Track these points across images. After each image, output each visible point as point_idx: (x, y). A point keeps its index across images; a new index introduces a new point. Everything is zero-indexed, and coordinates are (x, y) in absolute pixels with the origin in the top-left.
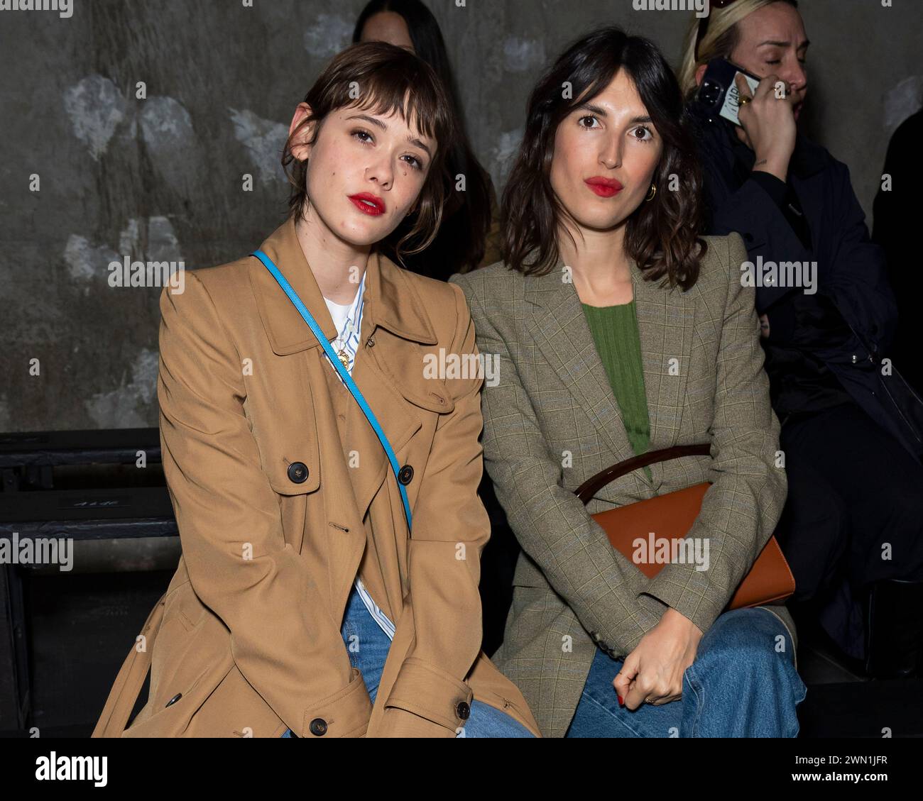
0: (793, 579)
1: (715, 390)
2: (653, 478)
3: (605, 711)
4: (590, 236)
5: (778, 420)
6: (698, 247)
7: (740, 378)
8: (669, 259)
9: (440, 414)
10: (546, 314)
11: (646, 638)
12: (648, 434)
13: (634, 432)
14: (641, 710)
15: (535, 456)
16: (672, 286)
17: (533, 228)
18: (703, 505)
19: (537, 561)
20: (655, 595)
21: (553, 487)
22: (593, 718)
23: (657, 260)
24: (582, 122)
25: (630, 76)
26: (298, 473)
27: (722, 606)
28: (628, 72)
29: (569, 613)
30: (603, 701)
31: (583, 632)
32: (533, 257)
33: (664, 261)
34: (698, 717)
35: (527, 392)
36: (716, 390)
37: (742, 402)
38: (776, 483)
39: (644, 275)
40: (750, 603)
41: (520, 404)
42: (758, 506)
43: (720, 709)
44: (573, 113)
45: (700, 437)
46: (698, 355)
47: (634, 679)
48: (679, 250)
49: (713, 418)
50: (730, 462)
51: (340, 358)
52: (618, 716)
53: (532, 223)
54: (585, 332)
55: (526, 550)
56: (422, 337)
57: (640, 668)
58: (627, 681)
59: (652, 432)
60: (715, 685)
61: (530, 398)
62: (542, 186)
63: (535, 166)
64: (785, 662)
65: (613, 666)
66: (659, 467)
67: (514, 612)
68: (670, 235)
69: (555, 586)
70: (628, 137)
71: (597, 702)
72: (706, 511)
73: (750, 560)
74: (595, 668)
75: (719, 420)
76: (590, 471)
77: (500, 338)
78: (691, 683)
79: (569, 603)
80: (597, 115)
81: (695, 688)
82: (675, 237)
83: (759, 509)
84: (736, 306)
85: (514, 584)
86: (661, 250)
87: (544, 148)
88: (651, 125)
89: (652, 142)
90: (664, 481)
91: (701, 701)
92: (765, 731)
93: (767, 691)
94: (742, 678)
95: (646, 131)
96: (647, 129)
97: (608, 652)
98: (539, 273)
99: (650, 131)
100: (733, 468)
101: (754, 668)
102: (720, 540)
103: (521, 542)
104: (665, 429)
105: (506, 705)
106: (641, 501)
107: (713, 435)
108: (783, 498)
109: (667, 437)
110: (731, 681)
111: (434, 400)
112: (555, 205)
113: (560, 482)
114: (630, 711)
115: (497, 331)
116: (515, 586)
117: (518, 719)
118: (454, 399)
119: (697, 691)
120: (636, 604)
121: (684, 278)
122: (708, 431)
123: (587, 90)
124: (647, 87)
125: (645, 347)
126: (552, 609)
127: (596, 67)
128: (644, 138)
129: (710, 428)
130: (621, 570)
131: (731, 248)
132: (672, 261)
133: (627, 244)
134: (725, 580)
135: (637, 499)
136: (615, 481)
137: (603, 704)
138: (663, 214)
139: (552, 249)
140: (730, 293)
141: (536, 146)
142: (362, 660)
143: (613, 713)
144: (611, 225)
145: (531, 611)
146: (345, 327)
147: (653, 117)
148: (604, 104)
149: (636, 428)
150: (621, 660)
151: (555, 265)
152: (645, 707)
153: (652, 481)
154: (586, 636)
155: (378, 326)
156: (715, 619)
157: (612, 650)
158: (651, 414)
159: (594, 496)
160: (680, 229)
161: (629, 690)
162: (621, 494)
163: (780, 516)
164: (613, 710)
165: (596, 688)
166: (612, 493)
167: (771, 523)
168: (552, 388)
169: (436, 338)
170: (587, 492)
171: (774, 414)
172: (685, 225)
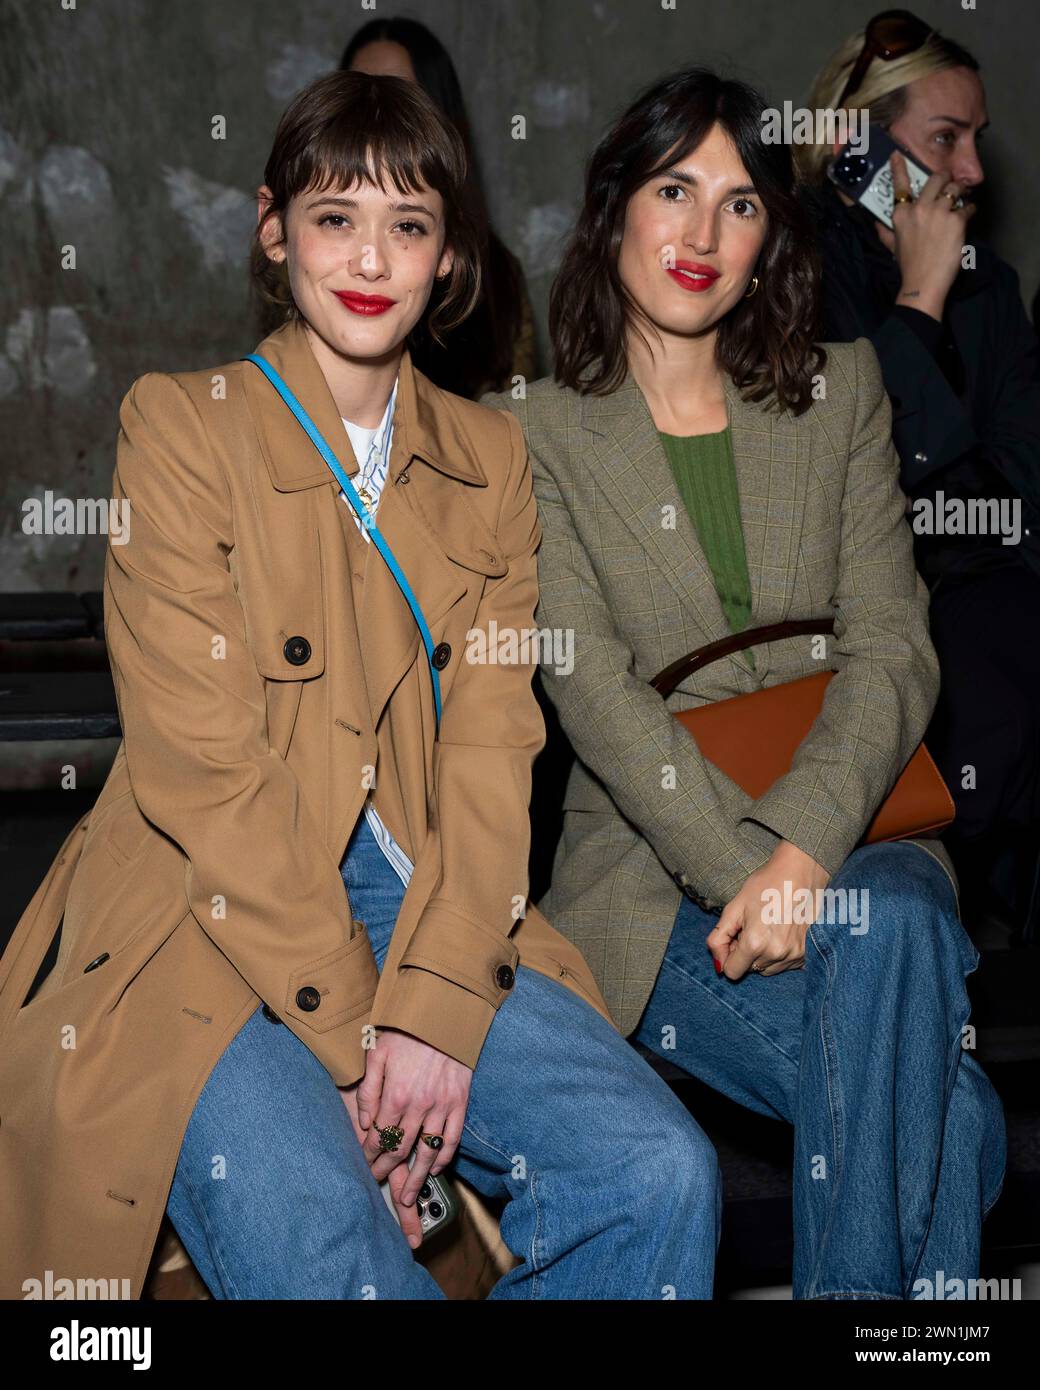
0: (952, 802)
1: (840, 546)
2: (757, 664)
3: (695, 984)
4: (671, 341)
5: (925, 587)
6: (816, 358)
7: (873, 532)
8: (778, 374)
9: (488, 577)
10: (611, 446)
11: (750, 880)
12: (749, 605)
13: (730, 602)
14: (746, 982)
15: (598, 635)
16: (782, 410)
17: (593, 331)
18: (826, 700)
19: (600, 775)
20: (763, 822)
21: (622, 675)
22: (678, 993)
23: (760, 374)
24: (663, 193)
25: (728, 133)
26: (298, 651)
27: (854, 838)
28: (725, 128)
29: (644, 846)
30: (692, 970)
31: (664, 874)
32: (592, 371)
33: (770, 376)
34: (829, 992)
35: (586, 549)
36: (840, 548)
37: (876, 562)
38: (924, 671)
39: (742, 394)
40: (894, 835)
41: (576, 565)
42: (901, 701)
43: (859, 980)
44: (651, 182)
45: (821, 610)
46: (815, 501)
47: (735, 937)
48: (791, 361)
49: (837, 583)
50: (860, 643)
51: (362, 498)
52: (713, 991)
53: (592, 324)
54: (663, 468)
55: (585, 761)
56: (468, 475)
57: (745, 921)
58: (726, 940)
59: (755, 601)
60: (852, 947)
61: (590, 557)
62: (607, 276)
63: (597, 249)
64: (949, 917)
65: (706, 921)
66: (765, 650)
67: (566, 846)
68: (779, 340)
69: (625, 809)
70: (724, 213)
71: (684, 972)
72: (830, 708)
73: (894, 776)
74: (681, 924)
75: (846, 586)
76: (671, 655)
77: (550, 477)
78: (819, 944)
79: (645, 834)
80: (684, 185)
81: (823, 951)
82: (786, 345)
83: (902, 706)
84: (866, 435)
85: (566, 807)
86: (766, 361)
87: (611, 228)
88: (755, 198)
89: (756, 219)
90: (772, 668)
91: (832, 970)
92: (924, 1012)
93: (925, 957)
94: (890, 939)
95: (748, 205)
96: (750, 203)
97: (699, 900)
98: (601, 392)
99: (753, 206)
100: (866, 650)
101: (907, 925)
102: (849, 747)
103: (578, 749)
104: (772, 598)
105: (563, 973)
106: (740, 695)
107: (837, 606)
108: (935, 692)
109: (775, 609)
110: (876, 943)
111: (481, 557)
112: (626, 301)
113: (631, 669)
114: (730, 980)
115: (546, 468)
116: (566, 811)
117: (578, 992)
118: (507, 557)
119: (826, 955)
120: (735, 834)
121: (797, 398)
122: (830, 601)
123: (670, 152)
124: (749, 146)
125: (745, 489)
126: (618, 842)
127: (682, 121)
128: (746, 214)
129: (832, 598)
130: (714, 788)
131: (859, 359)
132: (782, 375)
133: (720, 353)
134: (859, 802)
135: (734, 692)
136: (705, 667)
137: (692, 974)
138: (770, 314)
139: (618, 361)
140: (858, 418)
141: (599, 224)
142: (361, 910)
143: (707, 986)
144: (701, 328)
145: (591, 844)
146: (370, 457)
147: (759, 187)
148: (694, 170)
149: (733, 599)
150: (716, 912)
151: (622, 381)
152: (750, 977)
153: (754, 669)
154: (667, 878)
155: (415, 457)
156: (845, 856)
157: (703, 898)
158: (753, 578)
159: (677, 688)
160: (792, 334)
161: (729, 953)
162: (714, 686)
163: (930, 716)
164: (706, 982)
165: (683, 951)
166: (702, 686)
167: (918, 725)
168: (620, 543)
169: (486, 478)
170: (667, 683)
171: (919, 578)
172: (800, 328)
